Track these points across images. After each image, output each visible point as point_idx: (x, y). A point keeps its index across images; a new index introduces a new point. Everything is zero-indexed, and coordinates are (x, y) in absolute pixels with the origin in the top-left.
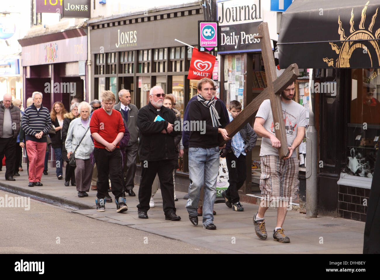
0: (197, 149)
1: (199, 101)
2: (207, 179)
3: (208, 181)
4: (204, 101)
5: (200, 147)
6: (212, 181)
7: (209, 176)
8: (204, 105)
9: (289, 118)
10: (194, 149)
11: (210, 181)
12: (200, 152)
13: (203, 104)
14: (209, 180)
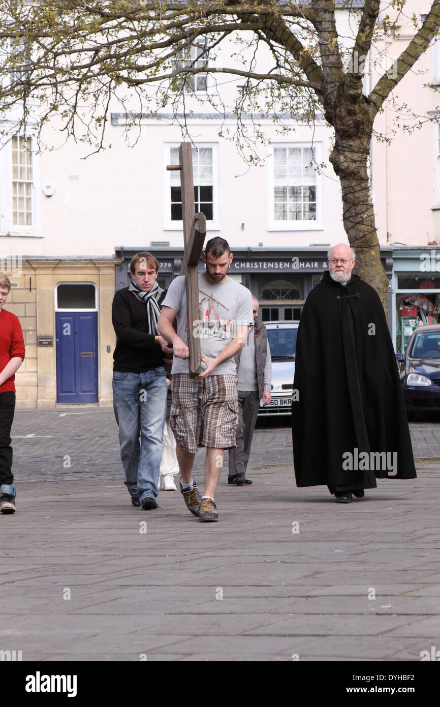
0: (125, 374)
1: (130, 292)
2: (143, 422)
3: (145, 426)
4: (139, 293)
5: (129, 372)
6: (150, 426)
7: (146, 418)
8: (139, 299)
9: (216, 310)
10: (120, 374)
11: (148, 425)
12: (129, 381)
13: (137, 296)
14: (146, 424)
